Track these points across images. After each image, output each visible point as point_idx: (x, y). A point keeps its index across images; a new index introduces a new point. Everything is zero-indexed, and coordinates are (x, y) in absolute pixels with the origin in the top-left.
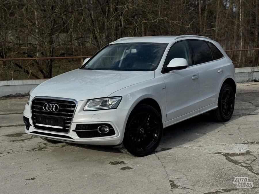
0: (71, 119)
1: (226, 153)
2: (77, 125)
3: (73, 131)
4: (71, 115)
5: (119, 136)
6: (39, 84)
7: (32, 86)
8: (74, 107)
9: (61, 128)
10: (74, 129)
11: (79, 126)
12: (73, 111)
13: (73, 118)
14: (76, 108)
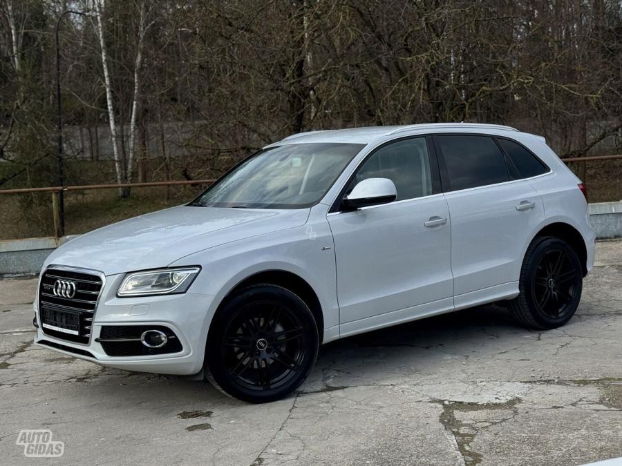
0: (91, 315)
1: (456, 402)
2: (103, 328)
3: (97, 340)
4: (93, 307)
5: (191, 354)
6: (55, 248)
7: (48, 251)
8: (98, 288)
9: (76, 333)
10: (98, 336)
11: (107, 331)
12: (95, 298)
13: (95, 312)
14: (101, 291)
